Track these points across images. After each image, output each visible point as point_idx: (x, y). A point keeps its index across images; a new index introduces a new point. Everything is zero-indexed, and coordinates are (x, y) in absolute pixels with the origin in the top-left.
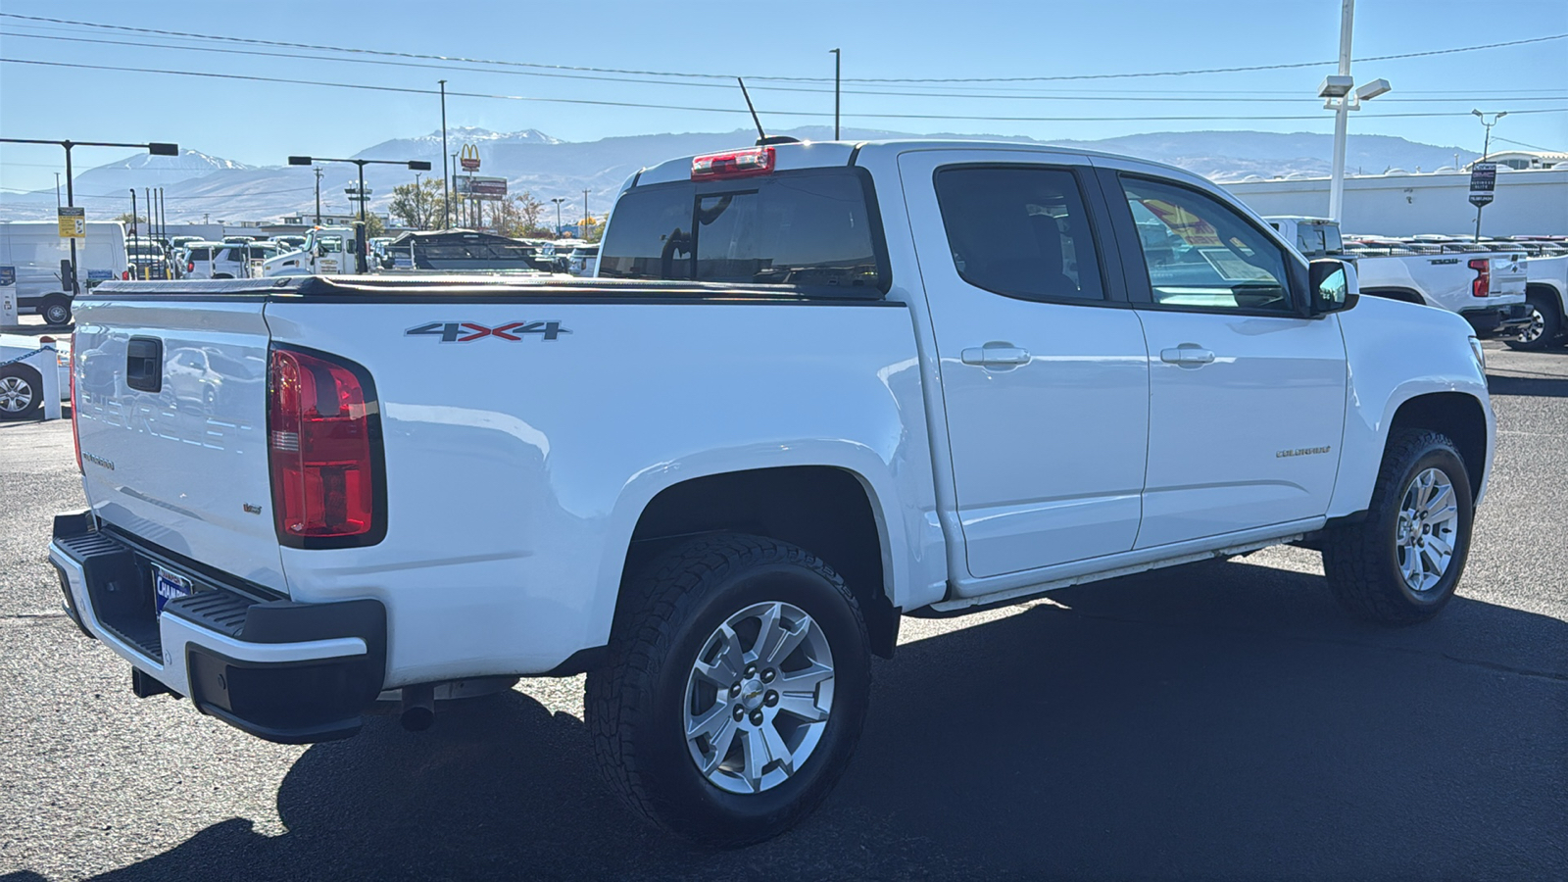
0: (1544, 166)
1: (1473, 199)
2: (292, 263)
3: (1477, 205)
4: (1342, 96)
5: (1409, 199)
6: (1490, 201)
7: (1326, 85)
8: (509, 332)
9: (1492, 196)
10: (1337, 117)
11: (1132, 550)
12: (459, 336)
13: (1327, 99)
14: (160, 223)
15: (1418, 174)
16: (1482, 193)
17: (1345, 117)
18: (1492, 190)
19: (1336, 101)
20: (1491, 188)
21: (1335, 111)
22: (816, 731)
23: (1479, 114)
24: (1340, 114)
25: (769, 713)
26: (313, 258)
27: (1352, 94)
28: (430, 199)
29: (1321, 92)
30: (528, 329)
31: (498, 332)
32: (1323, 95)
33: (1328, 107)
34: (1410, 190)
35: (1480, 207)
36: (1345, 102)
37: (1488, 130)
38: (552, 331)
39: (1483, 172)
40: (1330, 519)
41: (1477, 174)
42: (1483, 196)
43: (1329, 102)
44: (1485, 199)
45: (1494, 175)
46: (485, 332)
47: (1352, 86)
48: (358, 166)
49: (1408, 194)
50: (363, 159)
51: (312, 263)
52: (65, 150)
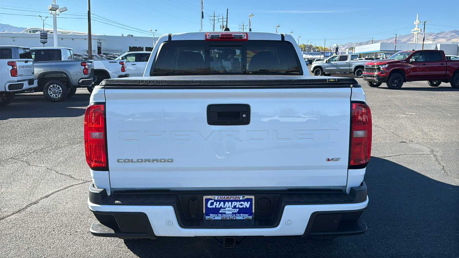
0: (51, 33)
1: (42, 41)
3: (43, 43)
4: (55, 11)
5: (14, 40)
6: (47, 42)
7: (51, 7)
9: (47, 41)
10: (53, 17)
13: (51, 11)
15: (14, 33)
16: (44, 40)
17: (56, 17)
18: (47, 39)
19: (53, 12)
20: (46, 38)
21: (53, 15)
23: (40, 16)
24: (54, 16)
27: (58, 11)
29: (49, 9)
32: (50, 10)
33: (51, 14)
34: (14, 38)
35: (44, 44)
36: (56, 13)
37: (44, 21)
39: (44, 34)
41: (42, 34)
42: (44, 41)
43: (51, 12)
44: (45, 42)
45: (47, 35)
47: (59, 8)
49: (13, 39)
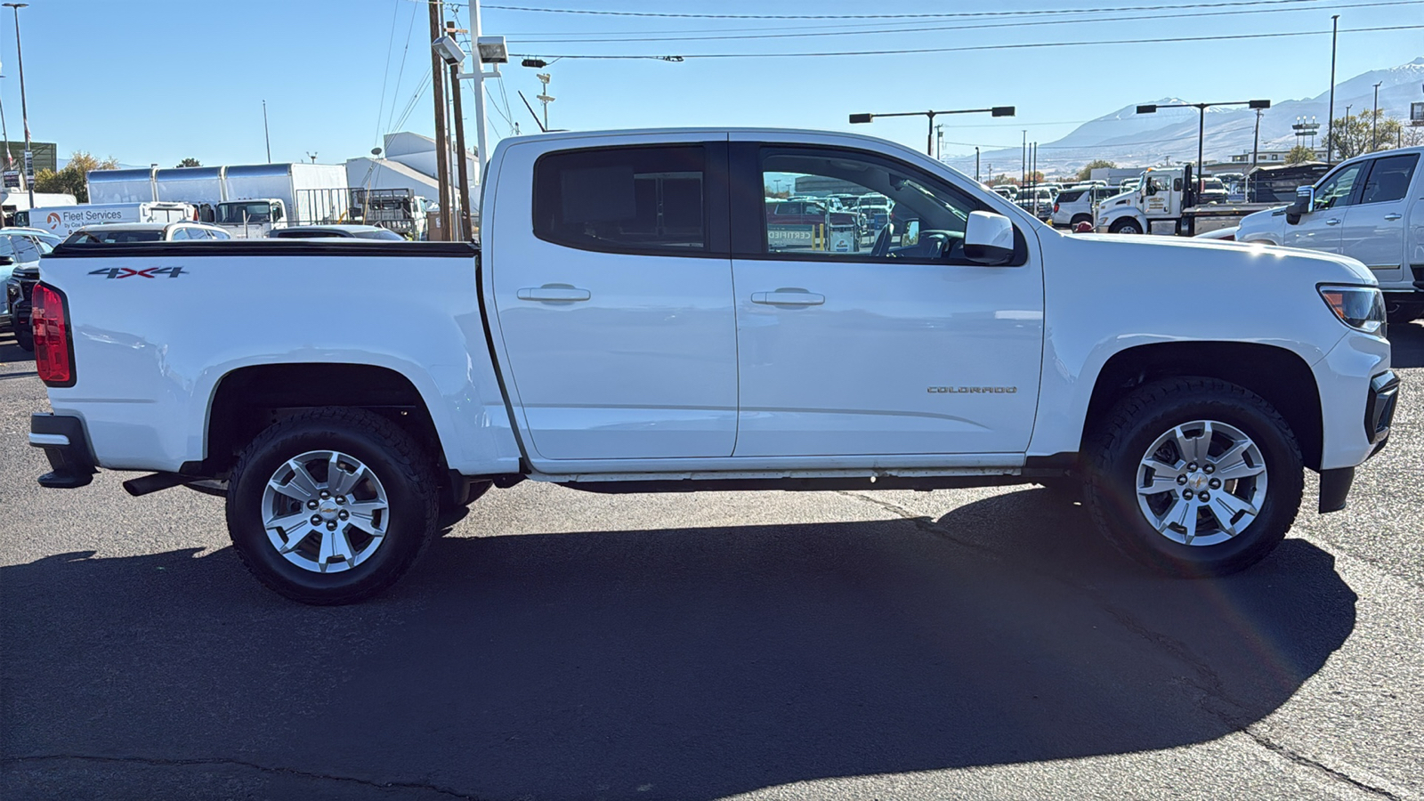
2: (1124, 202)
8: (148, 273)
11: (731, 456)
12: (118, 275)
14: (1032, 171)
22: (376, 543)
25: (342, 524)
26: (1142, 197)
28: (1365, 130)
30: (160, 272)
31: (141, 273)
38: (176, 272)
40: (1029, 458)
46: (134, 273)
48: (1198, 110)
50: (1205, 103)
51: (1142, 201)
52: (928, 119)
